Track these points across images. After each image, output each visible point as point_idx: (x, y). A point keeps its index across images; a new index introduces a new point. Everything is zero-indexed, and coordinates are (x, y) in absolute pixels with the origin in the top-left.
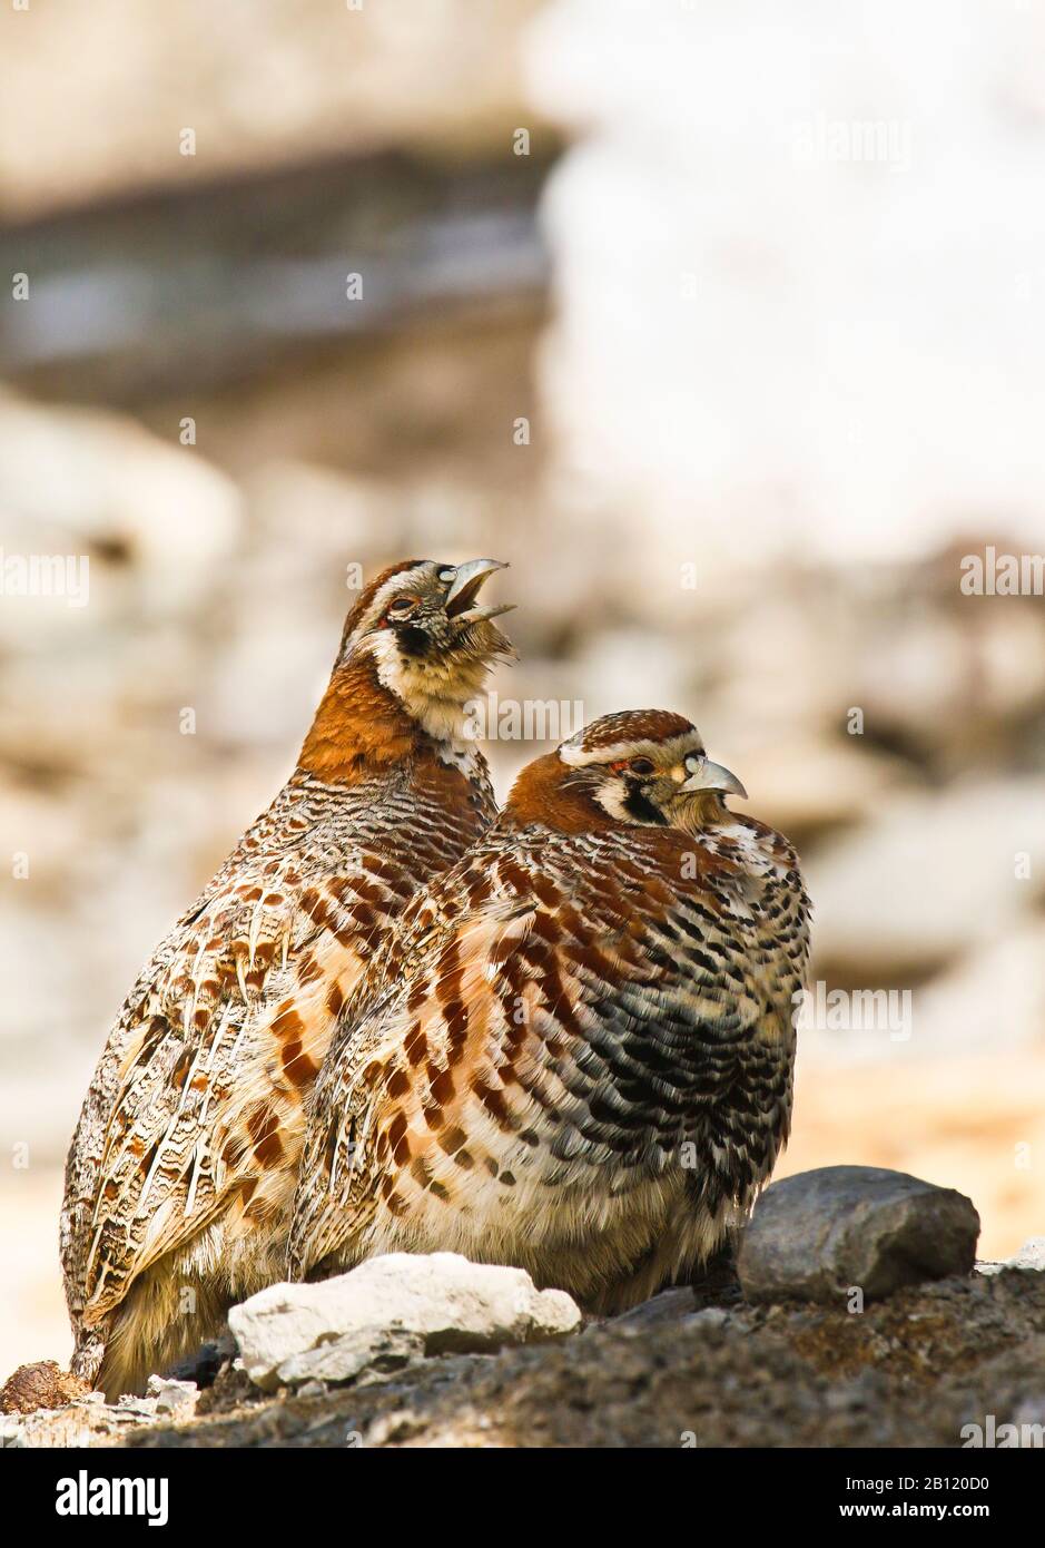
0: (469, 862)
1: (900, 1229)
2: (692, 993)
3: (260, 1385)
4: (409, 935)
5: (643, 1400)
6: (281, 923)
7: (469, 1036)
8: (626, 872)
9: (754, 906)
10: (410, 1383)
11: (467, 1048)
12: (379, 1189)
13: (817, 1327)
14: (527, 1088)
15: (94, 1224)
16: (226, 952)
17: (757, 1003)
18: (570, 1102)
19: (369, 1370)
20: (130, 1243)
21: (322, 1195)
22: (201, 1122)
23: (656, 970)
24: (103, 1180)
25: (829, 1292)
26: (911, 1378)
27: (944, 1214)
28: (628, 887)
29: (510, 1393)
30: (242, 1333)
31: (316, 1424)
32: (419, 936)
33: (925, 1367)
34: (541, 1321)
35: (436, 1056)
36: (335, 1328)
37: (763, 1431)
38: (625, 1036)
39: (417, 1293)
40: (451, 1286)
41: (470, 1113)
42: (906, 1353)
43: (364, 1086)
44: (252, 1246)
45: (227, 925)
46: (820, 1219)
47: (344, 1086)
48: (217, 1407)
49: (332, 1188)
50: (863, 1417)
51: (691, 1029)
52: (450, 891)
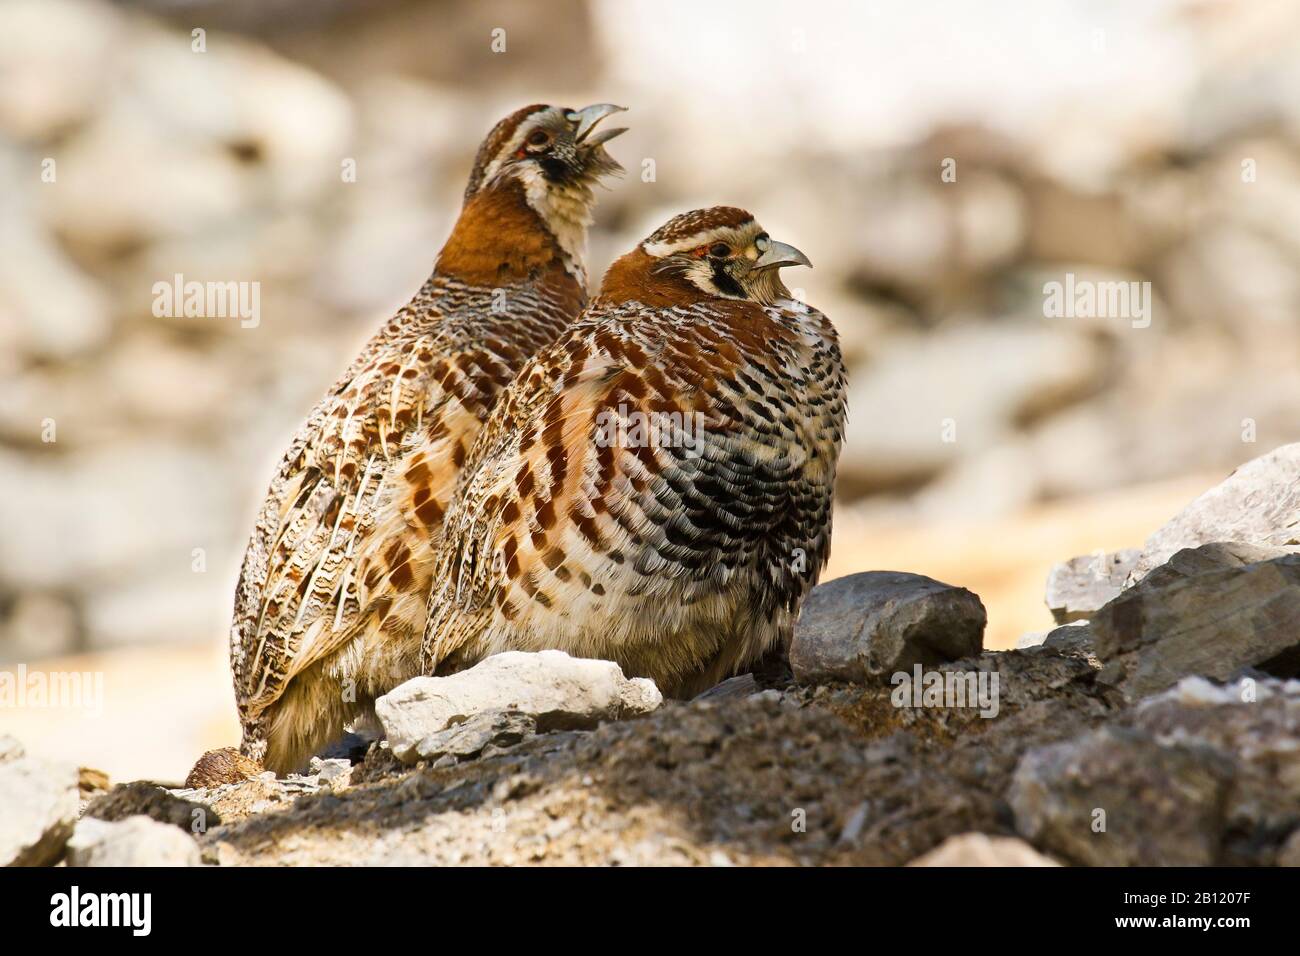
0: (570, 334)
1: (922, 621)
2: (753, 438)
3: (403, 760)
4: (522, 395)
5: (716, 759)
6: (416, 393)
7: (568, 474)
8: (706, 336)
9: (805, 370)
10: (526, 755)
11: (567, 483)
12: (495, 598)
13: (855, 702)
14: (614, 516)
15: (258, 636)
16: (371, 417)
17: (805, 449)
18: (650, 529)
19: (492, 745)
20: (288, 652)
21: (449, 603)
22: (348, 555)
23: (724, 419)
24: (266, 600)
25: (864, 673)
26: (933, 741)
27: (957, 608)
28: (705, 348)
29: (607, 757)
30: (386, 718)
31: (449, 788)
32: (529, 395)
33: (944, 731)
34: (630, 703)
35: (541, 490)
36: (462, 712)
37: (815, 782)
38: (696, 474)
39: (529, 682)
40: (556, 676)
41: (568, 536)
42: (928, 721)
43: (484, 515)
44: (387, 655)
45: (371, 395)
46: (856, 614)
47: (469, 517)
48: (368, 778)
49: (458, 598)
50: (896, 768)
51: (750, 468)
52: (555, 358)
